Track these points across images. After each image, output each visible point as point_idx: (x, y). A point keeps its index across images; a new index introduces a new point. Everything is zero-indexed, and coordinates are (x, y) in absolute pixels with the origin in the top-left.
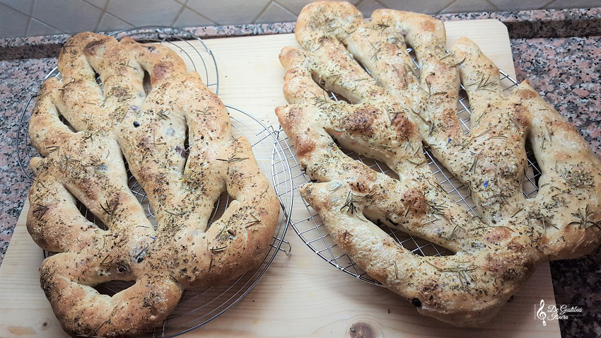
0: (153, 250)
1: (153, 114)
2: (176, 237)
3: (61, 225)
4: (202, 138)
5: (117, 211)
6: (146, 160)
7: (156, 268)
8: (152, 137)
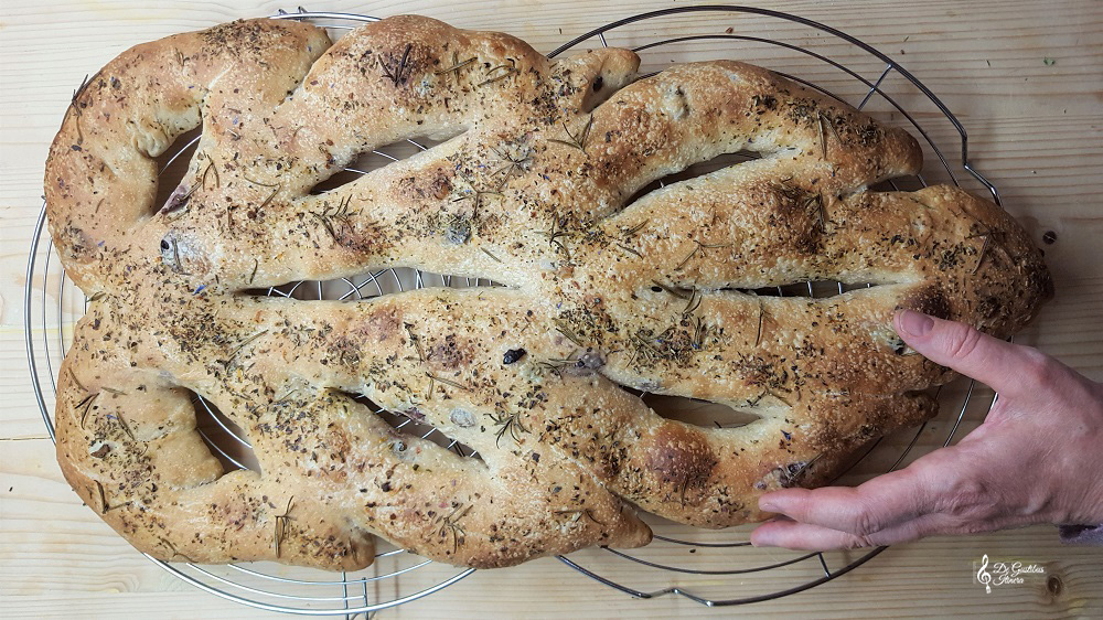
0: (167, 282)
1: (520, 404)
2: (167, 337)
3: (343, 103)
4: (387, 488)
5: (322, 229)
6: (408, 340)
7: (125, 275)
8: (457, 379)
